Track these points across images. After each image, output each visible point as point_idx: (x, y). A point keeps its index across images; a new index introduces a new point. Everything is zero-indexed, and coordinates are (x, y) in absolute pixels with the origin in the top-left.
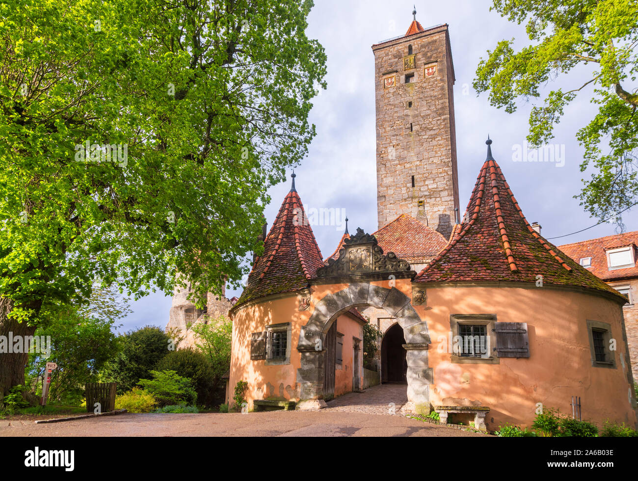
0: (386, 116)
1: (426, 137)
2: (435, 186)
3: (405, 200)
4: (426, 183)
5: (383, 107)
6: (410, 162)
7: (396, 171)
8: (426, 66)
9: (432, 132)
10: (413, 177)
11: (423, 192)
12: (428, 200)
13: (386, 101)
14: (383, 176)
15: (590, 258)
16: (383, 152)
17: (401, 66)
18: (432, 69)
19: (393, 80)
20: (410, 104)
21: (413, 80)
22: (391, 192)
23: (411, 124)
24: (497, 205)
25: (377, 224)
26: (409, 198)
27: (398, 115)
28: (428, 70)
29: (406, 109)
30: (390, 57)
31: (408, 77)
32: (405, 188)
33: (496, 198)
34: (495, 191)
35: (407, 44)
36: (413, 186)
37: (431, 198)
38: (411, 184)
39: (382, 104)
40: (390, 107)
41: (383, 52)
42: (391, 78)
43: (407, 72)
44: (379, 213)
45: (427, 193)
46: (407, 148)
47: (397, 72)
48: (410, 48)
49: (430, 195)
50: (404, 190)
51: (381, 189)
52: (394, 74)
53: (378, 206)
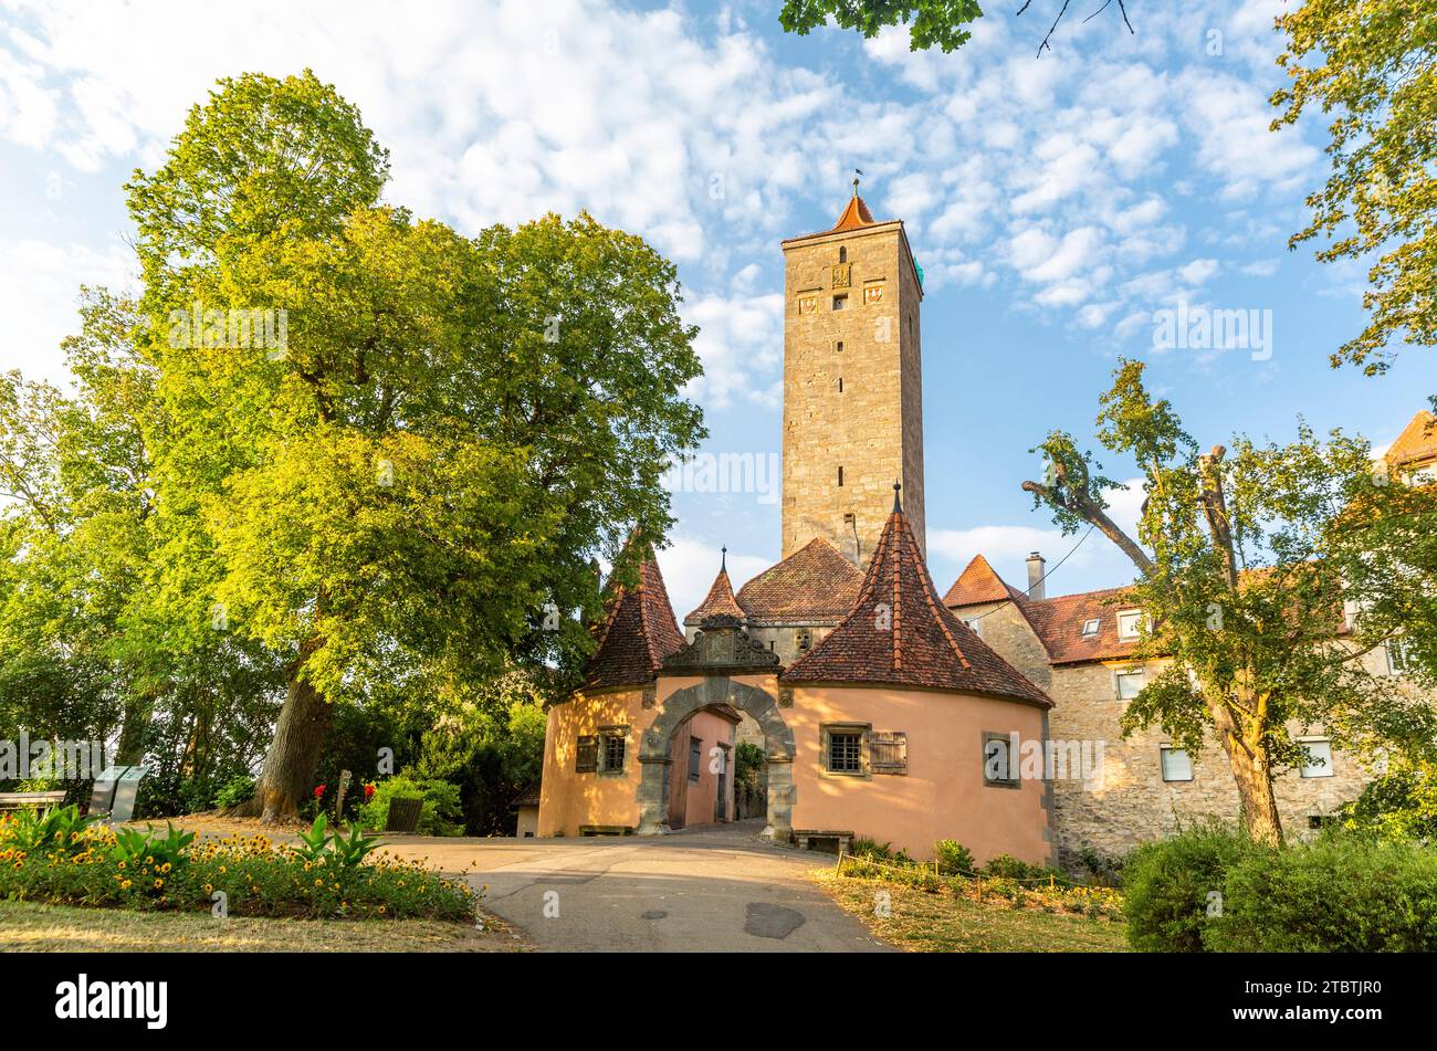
0: (801, 362)
1: (864, 403)
2: (875, 487)
3: (828, 507)
4: (862, 481)
5: (796, 347)
6: (836, 444)
7: (813, 457)
8: (867, 285)
9: (872, 397)
10: (841, 469)
11: (856, 495)
12: (864, 510)
13: (802, 336)
14: (792, 464)
15: (1098, 620)
16: (794, 423)
17: (827, 282)
18: (877, 291)
19: (814, 303)
20: (840, 345)
21: (847, 305)
22: (804, 491)
23: (841, 380)
24: (896, 577)
25: (780, 546)
26: (832, 504)
27: (820, 362)
28: (871, 292)
29: (833, 354)
30: (810, 263)
31: (839, 299)
32: (828, 487)
33: (896, 567)
34: (896, 556)
35: (840, 244)
36: (841, 484)
37: (867, 506)
38: (837, 481)
39: (793, 340)
40: (807, 348)
41: (798, 254)
42: (811, 298)
43: (837, 292)
44: (784, 526)
45: (861, 498)
46: (832, 419)
47: (820, 289)
48: (843, 251)
49: (866, 501)
50: (825, 491)
51: (789, 485)
52: (816, 293)
53: (783, 515)
